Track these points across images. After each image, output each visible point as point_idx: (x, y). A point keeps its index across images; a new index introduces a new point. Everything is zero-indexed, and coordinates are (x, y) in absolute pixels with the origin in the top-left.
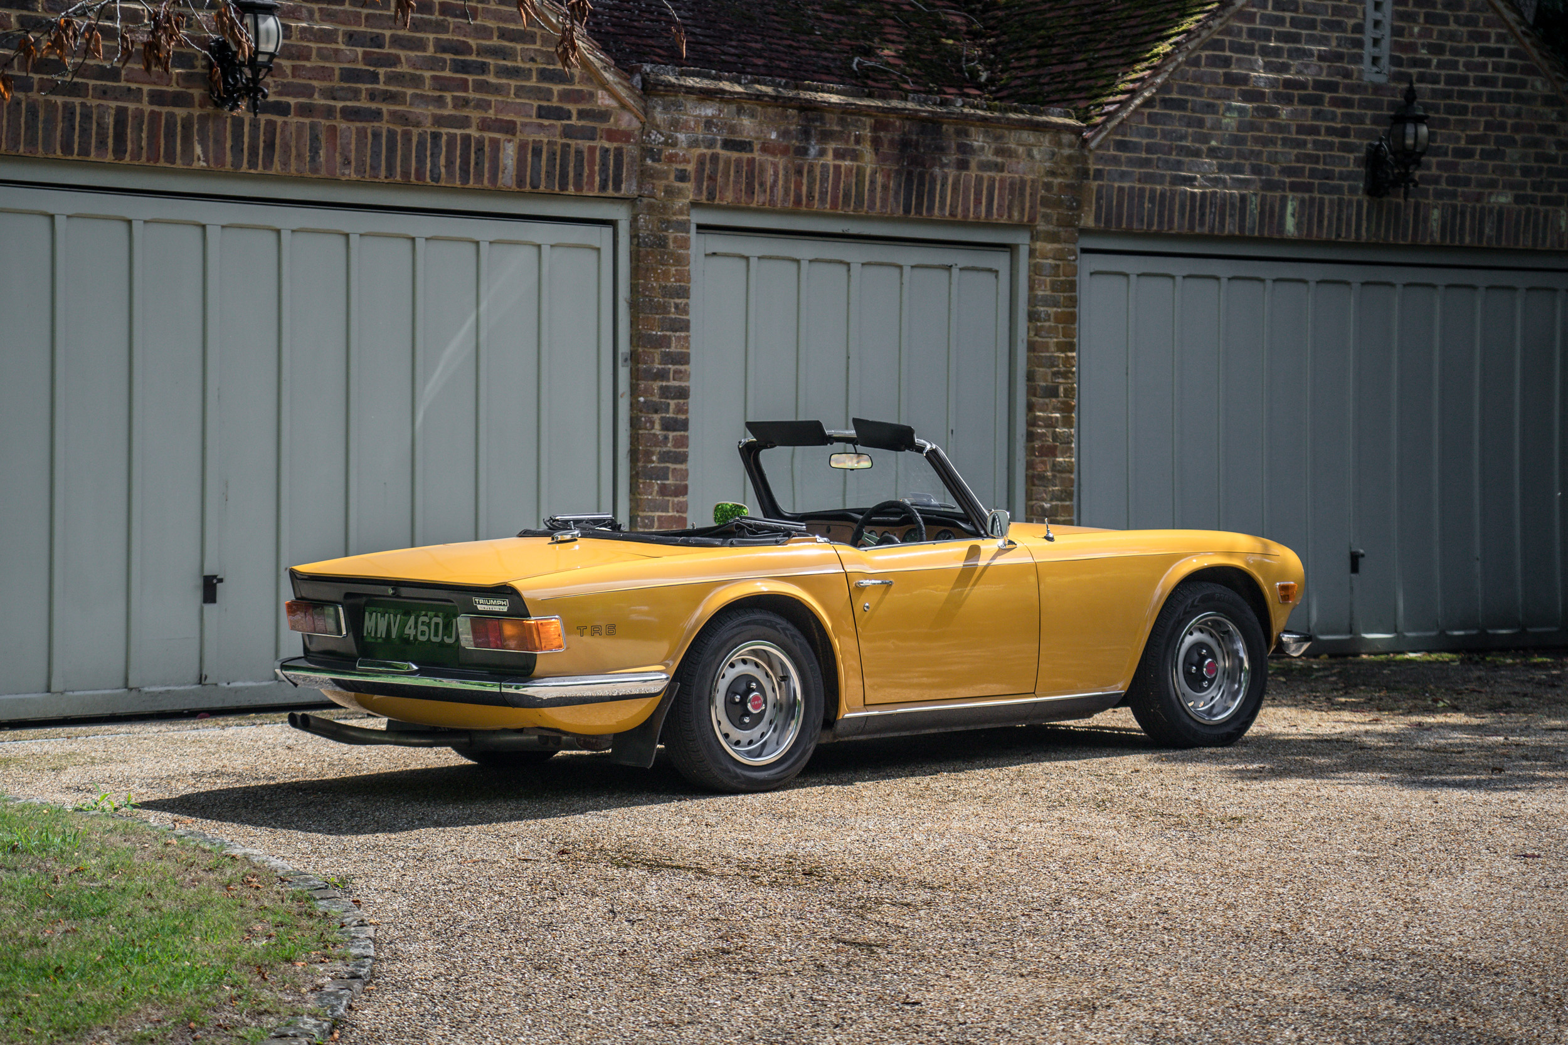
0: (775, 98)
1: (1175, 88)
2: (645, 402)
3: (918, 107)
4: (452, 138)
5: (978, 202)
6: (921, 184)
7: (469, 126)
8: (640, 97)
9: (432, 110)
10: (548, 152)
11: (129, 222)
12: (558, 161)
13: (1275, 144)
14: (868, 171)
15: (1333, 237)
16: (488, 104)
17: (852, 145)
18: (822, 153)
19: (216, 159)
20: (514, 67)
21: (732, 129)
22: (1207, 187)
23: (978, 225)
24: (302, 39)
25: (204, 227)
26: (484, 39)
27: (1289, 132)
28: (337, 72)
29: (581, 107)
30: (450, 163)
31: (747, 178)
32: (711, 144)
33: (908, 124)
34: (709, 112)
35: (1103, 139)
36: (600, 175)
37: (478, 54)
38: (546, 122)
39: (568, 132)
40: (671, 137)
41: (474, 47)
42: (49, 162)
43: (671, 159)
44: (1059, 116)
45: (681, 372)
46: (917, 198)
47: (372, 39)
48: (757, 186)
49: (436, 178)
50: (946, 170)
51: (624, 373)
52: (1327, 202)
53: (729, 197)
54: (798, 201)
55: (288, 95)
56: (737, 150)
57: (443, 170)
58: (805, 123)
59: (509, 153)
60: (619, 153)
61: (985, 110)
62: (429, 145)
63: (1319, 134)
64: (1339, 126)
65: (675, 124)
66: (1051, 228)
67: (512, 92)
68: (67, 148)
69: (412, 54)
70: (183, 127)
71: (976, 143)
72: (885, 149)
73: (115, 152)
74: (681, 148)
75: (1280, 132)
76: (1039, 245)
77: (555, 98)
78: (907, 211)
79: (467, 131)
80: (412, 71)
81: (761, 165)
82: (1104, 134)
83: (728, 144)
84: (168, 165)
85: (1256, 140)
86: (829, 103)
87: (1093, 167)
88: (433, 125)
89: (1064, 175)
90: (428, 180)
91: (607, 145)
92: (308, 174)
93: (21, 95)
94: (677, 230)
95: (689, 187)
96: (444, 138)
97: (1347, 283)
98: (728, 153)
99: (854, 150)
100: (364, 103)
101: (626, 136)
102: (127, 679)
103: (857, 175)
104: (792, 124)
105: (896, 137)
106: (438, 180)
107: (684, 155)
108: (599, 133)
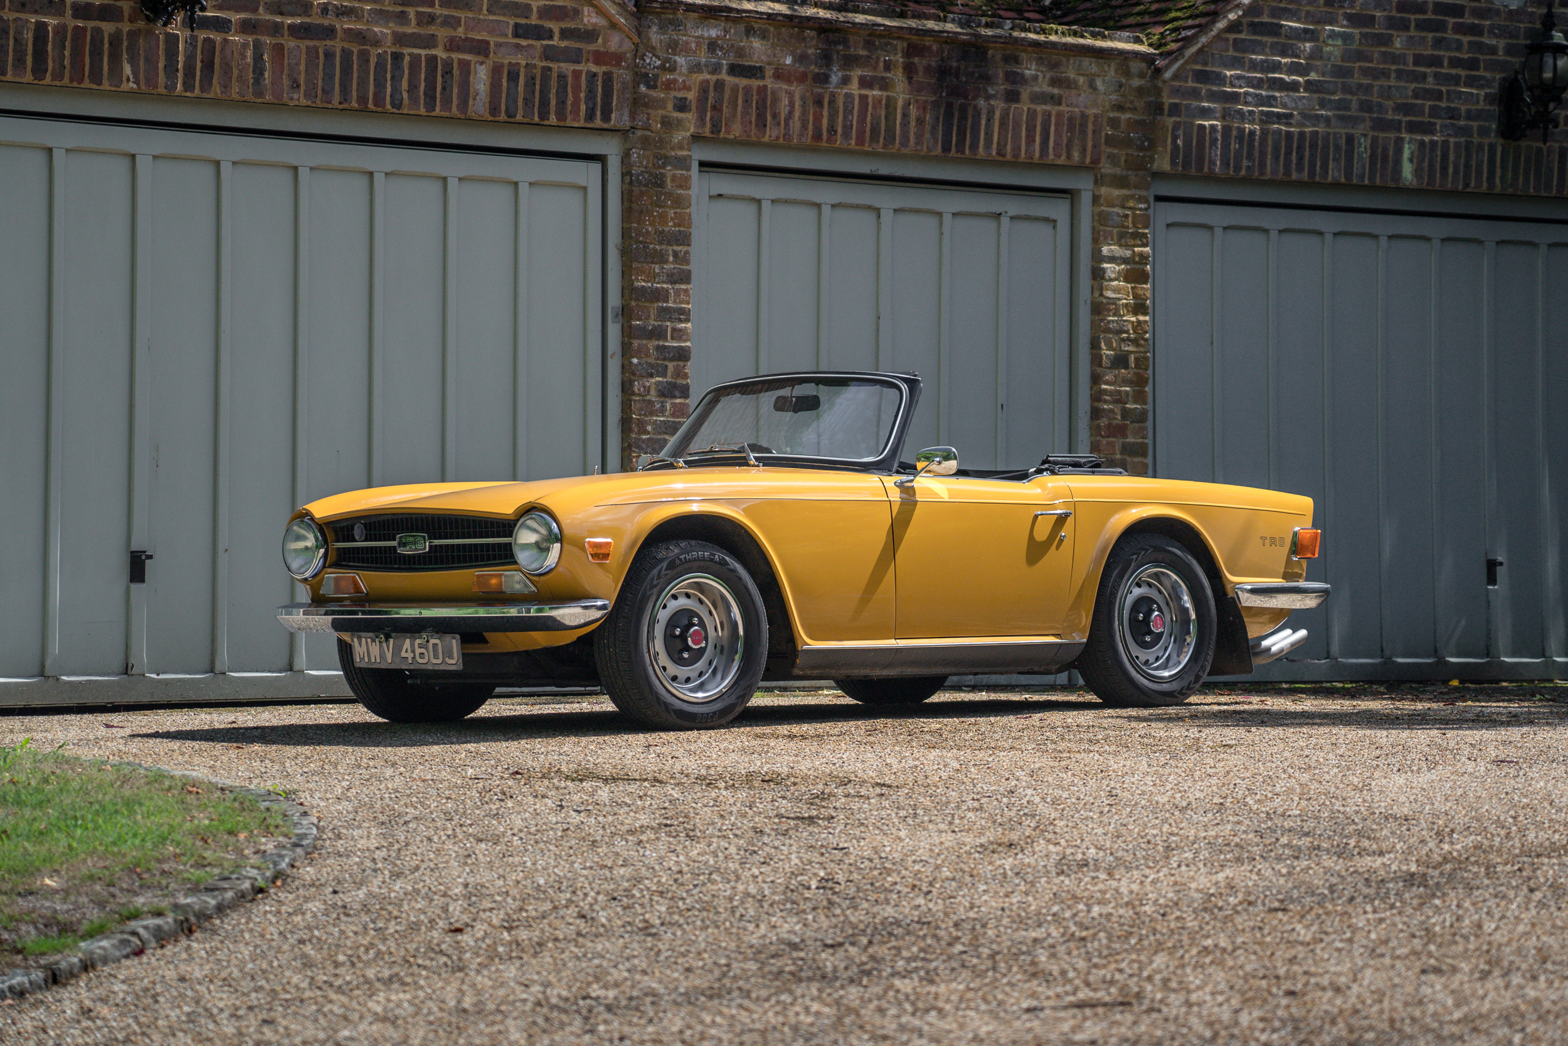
0: (790, 18)
1: (1266, 11)
2: (640, 364)
3: (959, 30)
4: (415, 59)
5: (1030, 140)
6: (963, 118)
7: (435, 46)
8: (632, 14)
9: (393, 27)
10: (526, 76)
11: (50, 151)
12: (538, 87)
13: (1388, 77)
14: (900, 103)
15: (1460, 188)
16: (458, 21)
17: (881, 72)
18: (846, 81)
19: (147, 80)
21: (740, 52)
22: (1304, 125)
23: (1030, 166)
25: (133, 156)
27: (1405, 63)
29: (564, 25)
30: (413, 88)
31: (757, 108)
32: (716, 69)
33: (946, 47)
34: (713, 33)
35: (1179, 68)
36: (586, 103)
38: (524, 43)
39: (550, 54)
40: (667, 60)
43: (669, 86)
44: (1127, 41)
45: (680, 330)
46: (957, 135)
48: (769, 118)
49: (397, 104)
50: (992, 102)
51: (614, 330)
52: (1452, 146)
53: (737, 130)
54: (817, 137)
55: (228, 10)
56: (746, 77)
57: (405, 95)
58: (824, 46)
59: (481, 77)
60: (608, 78)
61: (1038, 33)
62: (389, 66)
63: (1442, 66)
64: (1466, 56)
65: (673, 46)
66: (1118, 171)
67: (485, 7)
70: (111, 44)
71: (1027, 72)
72: (920, 77)
73: (34, 71)
74: (681, 73)
75: (1393, 63)
76: (1104, 191)
77: (535, 16)
78: (946, 148)
79: (433, 52)
81: (773, 93)
82: (1181, 62)
83: (734, 70)
84: (94, 86)
85: (1365, 72)
86: (854, 24)
87: (1167, 100)
88: (394, 44)
89: (1134, 110)
90: (388, 106)
91: (594, 68)
92: (250, 97)
94: (675, 167)
95: (689, 118)
96: (407, 59)
97: (1480, 242)
98: (736, 80)
99: (884, 78)
100: (315, 19)
101: (616, 59)
102: (43, 666)
103: (887, 106)
104: (809, 48)
105: (933, 64)
106: (399, 106)
107: (684, 81)
108: (585, 55)
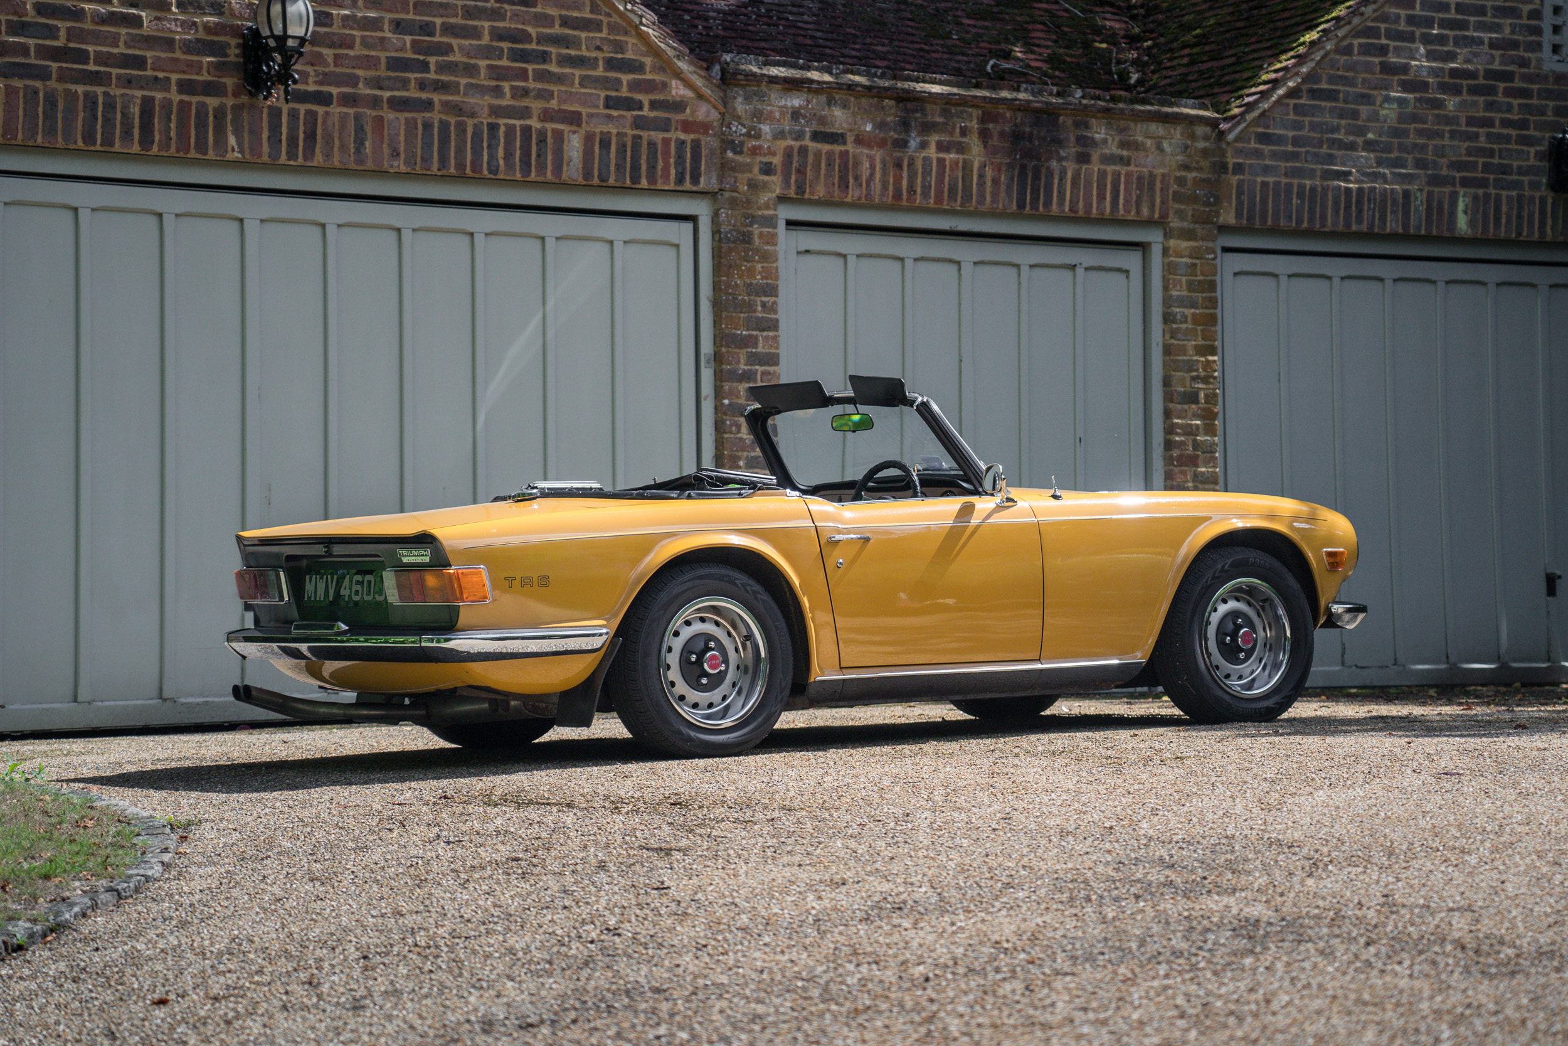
0: (869, 88)
1: (1324, 78)
2: (730, 404)
3: (1031, 98)
4: (510, 131)
5: (1101, 197)
6: (1037, 177)
7: (530, 117)
8: (718, 87)
9: (488, 100)
10: (617, 144)
11: (160, 215)
12: (629, 153)
13: (1442, 137)
14: (976, 165)
15: (1514, 236)
16: (551, 94)
17: (957, 137)
18: (924, 145)
19: (252, 149)
20: (578, 56)
21: (822, 120)
22: (1362, 182)
23: (1102, 221)
24: (344, 26)
25: (241, 220)
26: (544, 27)
27: (1458, 124)
28: (383, 61)
29: (653, 97)
30: (509, 155)
31: (840, 171)
32: (799, 136)
33: (1019, 115)
34: (796, 102)
35: (1242, 131)
36: (676, 168)
37: (538, 43)
38: (615, 113)
39: (639, 123)
40: (753, 128)
41: (534, 35)
42: (68, 152)
43: (754, 151)
44: (1193, 107)
45: (769, 373)
46: (1032, 193)
47: (421, 27)
48: (851, 180)
49: (494, 170)
50: (1064, 163)
51: (707, 375)
52: (1504, 198)
53: (821, 191)
54: (898, 195)
55: (329, 84)
56: (828, 142)
57: (501, 162)
58: (903, 114)
59: (574, 145)
60: (696, 146)
61: (1108, 101)
62: (485, 136)
63: (1493, 126)
64: (1516, 118)
65: (758, 115)
66: (1185, 224)
67: (577, 81)
68: (89, 138)
69: (466, 42)
70: (215, 117)
71: (1097, 136)
72: (995, 141)
73: (141, 142)
74: (766, 140)
75: (1447, 124)
76: (1172, 243)
77: (625, 88)
78: (1021, 205)
79: (528, 122)
80: (465, 60)
81: (855, 157)
82: (1243, 125)
83: (817, 136)
84: (200, 156)
85: (1420, 133)
86: (930, 93)
87: (1231, 161)
88: (490, 116)
89: (1200, 169)
90: (485, 172)
91: (683, 136)
92: (353, 166)
93: (38, 84)
94: (762, 225)
95: (775, 180)
96: (502, 129)
97: (1534, 286)
98: (819, 146)
99: (960, 143)
100: (413, 93)
101: (704, 127)
102: (161, 689)
103: (964, 168)
104: (889, 115)
105: (1007, 129)
106: (496, 172)
107: (769, 147)
108: (674, 124)
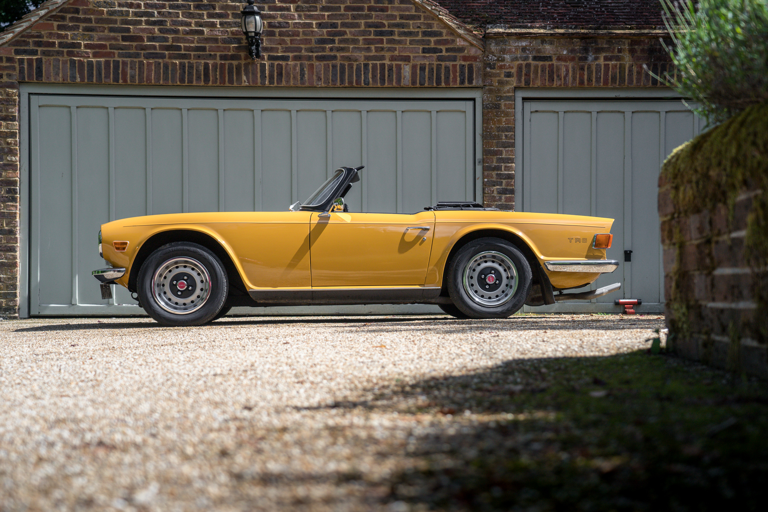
0: (567, 34)
2: (488, 181)
4: (375, 65)
6: (663, 69)
7: (384, 59)
9: (364, 53)
10: (429, 68)
11: (216, 110)
12: (435, 72)
14: (627, 66)
16: (395, 49)
17: (616, 53)
18: (596, 59)
19: (253, 81)
20: (409, 32)
21: (539, 51)
24: (294, 27)
25: (252, 111)
26: (391, 20)
28: (313, 41)
29: (447, 47)
30: (374, 76)
31: (549, 73)
32: (526, 58)
34: (524, 44)
36: (460, 77)
37: (389, 27)
38: (427, 55)
39: (440, 59)
40: (500, 57)
41: (386, 24)
42: (174, 86)
43: (501, 67)
45: (509, 167)
47: (331, 25)
48: (555, 77)
51: (479, 168)
53: (538, 83)
54: (582, 82)
55: (288, 52)
56: (542, 61)
57: (370, 80)
58: (584, 45)
59: (407, 71)
60: (470, 67)
62: (362, 69)
65: (503, 51)
67: (408, 43)
68: (182, 80)
69: (353, 30)
70: (236, 69)
72: (639, 54)
73: (204, 81)
74: (507, 62)
77: (433, 44)
78: (655, 83)
79: (384, 62)
80: (353, 37)
81: (557, 66)
83: (535, 58)
84: (230, 85)
86: (598, 34)
88: (365, 60)
90: (363, 84)
91: (463, 63)
92: (300, 85)
93: (160, 61)
94: (507, 100)
95: (513, 80)
96: (371, 65)
98: (537, 63)
99: (618, 56)
100: (327, 53)
101: (475, 58)
103: (620, 68)
104: (576, 46)
105: (646, 48)
106: (368, 84)
107: (509, 65)
108: (458, 58)
